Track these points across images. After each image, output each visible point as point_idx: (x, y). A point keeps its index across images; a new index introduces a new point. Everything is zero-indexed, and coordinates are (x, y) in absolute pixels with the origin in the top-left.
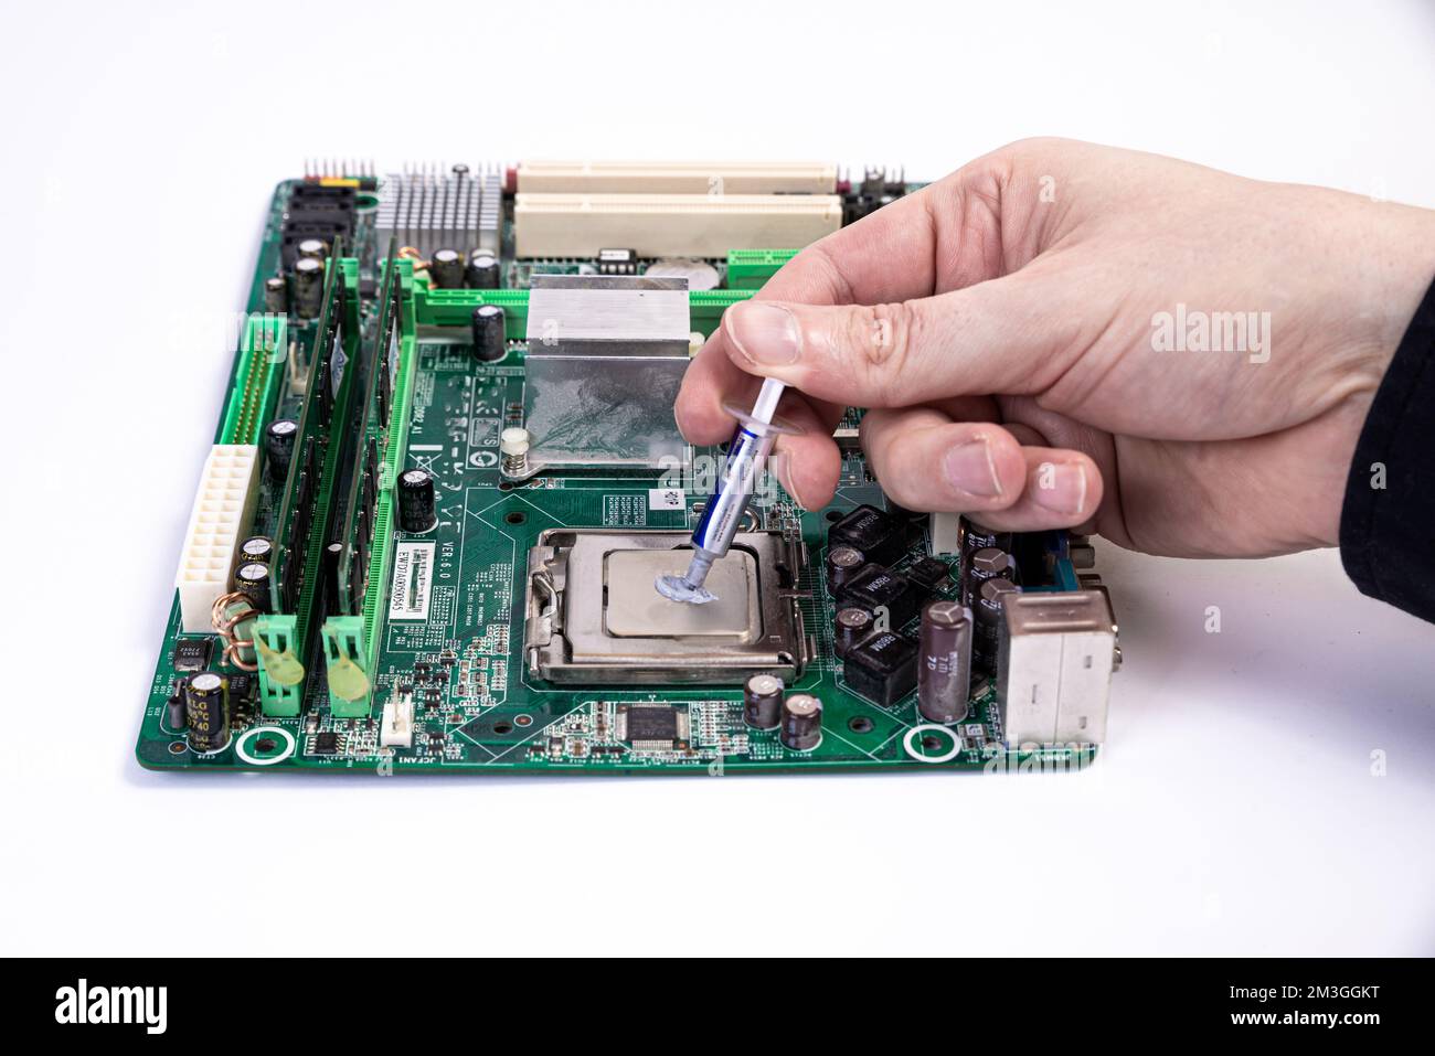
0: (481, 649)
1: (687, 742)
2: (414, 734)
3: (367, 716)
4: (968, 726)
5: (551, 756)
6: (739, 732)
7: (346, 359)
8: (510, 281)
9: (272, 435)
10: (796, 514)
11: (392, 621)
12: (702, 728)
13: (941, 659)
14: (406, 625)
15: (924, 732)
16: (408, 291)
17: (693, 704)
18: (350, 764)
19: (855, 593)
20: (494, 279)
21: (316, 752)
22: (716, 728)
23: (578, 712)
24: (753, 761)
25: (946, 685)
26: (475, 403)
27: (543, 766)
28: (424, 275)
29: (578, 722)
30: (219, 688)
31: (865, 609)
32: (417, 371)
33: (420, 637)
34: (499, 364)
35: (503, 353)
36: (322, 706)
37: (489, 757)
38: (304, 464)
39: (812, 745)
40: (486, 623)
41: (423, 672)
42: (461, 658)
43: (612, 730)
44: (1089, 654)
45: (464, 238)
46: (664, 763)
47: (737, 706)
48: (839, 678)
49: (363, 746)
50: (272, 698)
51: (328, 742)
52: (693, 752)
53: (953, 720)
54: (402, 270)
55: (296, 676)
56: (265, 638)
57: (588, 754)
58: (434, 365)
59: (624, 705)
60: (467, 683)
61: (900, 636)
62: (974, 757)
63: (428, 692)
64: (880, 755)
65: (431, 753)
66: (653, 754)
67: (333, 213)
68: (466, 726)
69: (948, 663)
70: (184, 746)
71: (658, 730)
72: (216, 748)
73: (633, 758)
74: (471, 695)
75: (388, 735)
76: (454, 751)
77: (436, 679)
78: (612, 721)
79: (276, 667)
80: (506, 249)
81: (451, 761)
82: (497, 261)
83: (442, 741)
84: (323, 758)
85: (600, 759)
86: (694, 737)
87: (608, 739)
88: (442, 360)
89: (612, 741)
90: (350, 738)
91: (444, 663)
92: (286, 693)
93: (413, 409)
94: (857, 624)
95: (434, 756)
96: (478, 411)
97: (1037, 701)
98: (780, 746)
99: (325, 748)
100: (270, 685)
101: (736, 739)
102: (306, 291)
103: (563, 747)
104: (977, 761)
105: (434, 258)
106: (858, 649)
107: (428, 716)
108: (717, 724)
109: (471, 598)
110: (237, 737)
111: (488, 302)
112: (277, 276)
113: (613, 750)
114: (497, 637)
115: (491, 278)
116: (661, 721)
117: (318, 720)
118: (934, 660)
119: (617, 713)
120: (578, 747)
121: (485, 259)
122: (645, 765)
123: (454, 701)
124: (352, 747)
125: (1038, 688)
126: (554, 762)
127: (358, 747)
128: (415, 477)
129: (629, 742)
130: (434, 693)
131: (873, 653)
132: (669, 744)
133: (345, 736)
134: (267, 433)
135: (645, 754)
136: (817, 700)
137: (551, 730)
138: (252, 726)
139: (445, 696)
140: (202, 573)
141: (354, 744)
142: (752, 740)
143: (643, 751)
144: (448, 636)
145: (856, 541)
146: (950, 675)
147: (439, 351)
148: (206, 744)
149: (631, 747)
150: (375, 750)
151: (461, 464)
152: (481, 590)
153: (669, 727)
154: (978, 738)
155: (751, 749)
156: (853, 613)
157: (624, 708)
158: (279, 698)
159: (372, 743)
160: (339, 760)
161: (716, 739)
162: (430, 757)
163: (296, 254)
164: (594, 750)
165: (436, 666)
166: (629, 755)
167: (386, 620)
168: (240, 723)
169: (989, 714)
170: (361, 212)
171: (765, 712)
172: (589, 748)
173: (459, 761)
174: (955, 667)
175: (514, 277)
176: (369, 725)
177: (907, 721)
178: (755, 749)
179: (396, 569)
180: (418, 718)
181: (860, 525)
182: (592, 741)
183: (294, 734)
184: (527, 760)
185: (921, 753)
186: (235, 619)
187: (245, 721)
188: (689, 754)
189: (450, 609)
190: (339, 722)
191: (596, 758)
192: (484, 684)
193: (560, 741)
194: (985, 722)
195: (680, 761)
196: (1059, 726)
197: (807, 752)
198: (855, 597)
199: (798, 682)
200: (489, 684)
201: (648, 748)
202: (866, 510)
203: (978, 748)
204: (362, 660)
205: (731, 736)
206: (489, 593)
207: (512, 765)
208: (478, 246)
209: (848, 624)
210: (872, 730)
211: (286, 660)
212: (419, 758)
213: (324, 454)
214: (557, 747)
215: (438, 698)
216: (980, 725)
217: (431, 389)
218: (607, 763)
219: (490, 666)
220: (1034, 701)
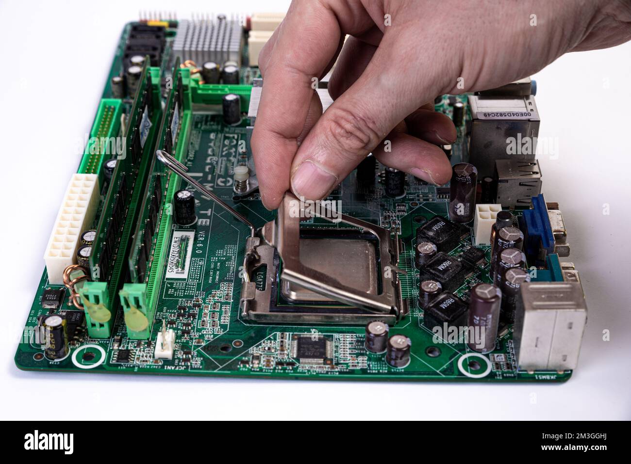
0: (216, 298)
1: (331, 360)
2: (174, 351)
3: (148, 339)
4: (496, 355)
5: (252, 367)
6: (362, 355)
7: (151, 124)
8: (245, 79)
9: (107, 168)
10: (398, 218)
11: (167, 279)
12: (341, 351)
13: (482, 318)
14: (175, 282)
15: (470, 358)
16: (186, 87)
17: (336, 335)
18: (136, 368)
19: (431, 271)
20: (235, 79)
21: (117, 361)
22: (349, 351)
23: (270, 339)
24: (370, 374)
26: (223, 148)
27: (247, 373)
28: (197, 76)
29: (269, 345)
30: (60, 325)
31: (437, 281)
32: (192, 130)
33: (182, 289)
34: (237, 126)
35: (238, 120)
36: (123, 332)
37: (216, 367)
38: (118, 190)
39: (405, 364)
40: (220, 281)
41: (182, 311)
42: (205, 303)
43: (289, 351)
44: (571, 321)
45: (221, 56)
46: (318, 374)
47: (361, 337)
48: (421, 320)
49: (145, 359)
50: (94, 328)
51: (125, 355)
52: (335, 367)
53: (487, 351)
54: (183, 74)
55: (107, 317)
56: (87, 297)
57: (274, 366)
58: (201, 125)
59: (296, 335)
60: (208, 319)
61: (457, 299)
62: (499, 375)
63: (185, 325)
64: (444, 372)
65: (183, 364)
66: (312, 367)
67: (151, 40)
68: (205, 347)
69: (486, 321)
70: (42, 356)
71: (315, 352)
72: (60, 358)
73: (300, 369)
74: (209, 327)
75: (159, 352)
76: (197, 362)
77: (189, 316)
78: (289, 344)
79: (95, 312)
80: (244, 61)
81: (195, 369)
82: (237, 69)
83: (190, 356)
84: (121, 365)
85: (281, 370)
86: (336, 357)
87: (286, 357)
88: (206, 124)
89: (288, 358)
90: (137, 353)
91: (195, 306)
92: (102, 325)
93: (188, 152)
94: (432, 290)
95: (185, 365)
96: (224, 154)
97: (538, 346)
98: (385, 364)
99: (122, 359)
100: (92, 321)
101: (360, 359)
102: (133, 84)
103: (260, 361)
104: (501, 378)
105: (203, 67)
106: (433, 307)
107: (183, 340)
108: (349, 349)
109: (212, 266)
110: (73, 350)
111: (232, 92)
112: (119, 76)
113: (289, 364)
114: (225, 290)
115: (235, 78)
116: (317, 347)
117: (120, 341)
118: (478, 318)
119: (292, 340)
120: (268, 361)
121: (231, 68)
122: (307, 374)
123: (199, 330)
124: (138, 359)
125: (539, 340)
126: (254, 371)
127: (141, 359)
128: (184, 195)
129: (298, 359)
130: (188, 325)
131: (441, 310)
132: (321, 361)
133: (135, 351)
134: (105, 167)
135: (307, 367)
136: (408, 339)
137: (254, 350)
138: (82, 344)
139: (194, 327)
140: (59, 252)
141: (140, 356)
142: (370, 359)
143: (306, 365)
144: (198, 289)
145: (432, 238)
146: (487, 327)
147: (204, 119)
148: (54, 355)
149: (299, 363)
150: (151, 361)
151: (212, 185)
152: (219, 261)
153: (322, 350)
154: (502, 363)
155: (369, 365)
156: (430, 283)
157: (296, 337)
158: (97, 328)
159: (150, 357)
160: (130, 367)
161: (349, 358)
162: (182, 366)
163: (129, 64)
164: (278, 364)
165: (190, 308)
166: (298, 367)
167: (164, 278)
168: (76, 342)
169: (508, 347)
170: (169, 39)
171: (378, 344)
172: (275, 363)
173: (199, 369)
174: (490, 323)
175: (248, 77)
176: (149, 344)
177: (460, 351)
178: (371, 366)
179: (172, 247)
180: (177, 341)
181: (435, 228)
182: (277, 358)
183: (106, 349)
184: (238, 369)
185: (467, 371)
186: (74, 281)
187: (78, 340)
188: (333, 368)
189: (200, 272)
190: (132, 342)
191: (278, 369)
192: (216, 320)
193: (258, 358)
194: (506, 352)
195: (327, 372)
196: (550, 360)
197: (401, 368)
198: (431, 273)
199: (397, 323)
200: (220, 320)
201: (309, 363)
202: (438, 218)
203: (501, 369)
204: (144, 309)
205: (357, 357)
206: (223, 263)
207: (229, 372)
208: (228, 60)
209: (426, 290)
210: (439, 355)
211: (100, 309)
212: (176, 366)
213: (135, 179)
214: (256, 362)
215: (190, 328)
216: (503, 355)
217: (199, 140)
218: (284, 372)
219: (221, 309)
220: (536, 346)
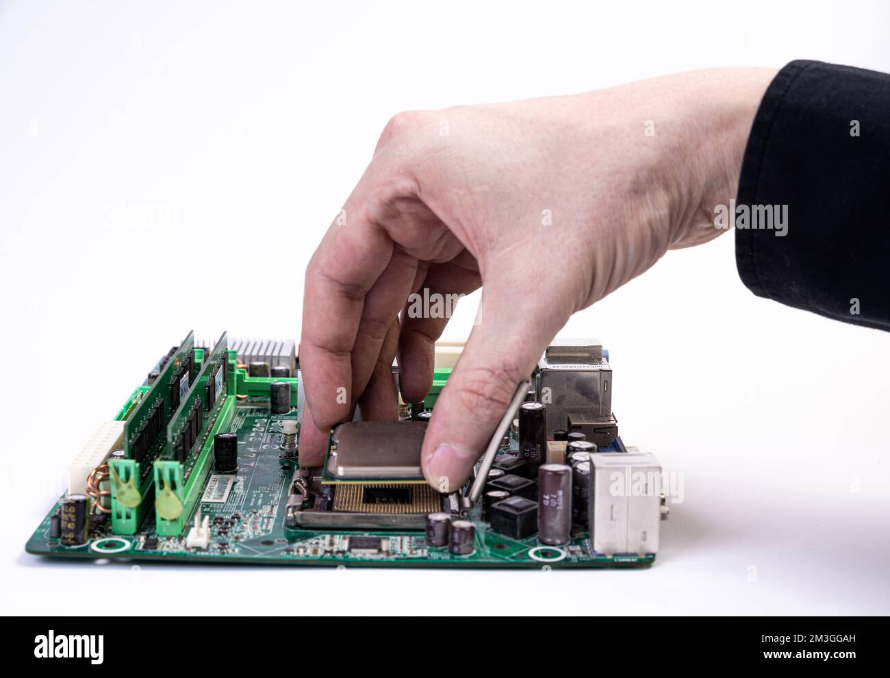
0: (258, 514)
1: (387, 551)
2: (209, 543)
3: (179, 535)
4: (570, 547)
5: (297, 555)
6: (422, 548)
11: (203, 502)
12: (398, 547)
13: (552, 496)
14: (212, 504)
15: (541, 550)
17: (392, 538)
18: (165, 554)
21: (144, 548)
22: (407, 547)
23: (317, 538)
24: (430, 560)
25: (555, 516)
27: (292, 559)
29: (316, 542)
31: (504, 490)
33: (219, 509)
34: (285, 416)
35: (288, 410)
37: (257, 554)
39: (470, 552)
40: (263, 504)
41: (219, 520)
42: (245, 517)
43: (339, 545)
45: (271, 359)
46: (372, 560)
47: (421, 539)
49: (175, 547)
50: (119, 520)
51: (152, 542)
52: (391, 555)
53: (561, 544)
55: (135, 502)
56: (117, 470)
57: (322, 554)
58: (246, 414)
59: (347, 536)
60: (247, 526)
62: (574, 561)
63: (221, 528)
64: (513, 558)
65: (219, 550)
66: (364, 556)
68: (244, 542)
69: (556, 499)
70: (57, 544)
71: (369, 545)
72: (78, 545)
73: (352, 557)
74: (249, 530)
75: (192, 540)
76: (235, 550)
77: (227, 524)
78: (339, 542)
79: (123, 494)
81: (231, 555)
82: (289, 368)
83: (227, 546)
84: (147, 551)
85: (330, 557)
86: (392, 550)
87: (336, 549)
89: (339, 549)
90: (167, 544)
91: (234, 518)
92: (128, 516)
95: (221, 552)
96: (270, 431)
97: (614, 517)
98: (448, 552)
99: (150, 546)
100: (118, 510)
101: (420, 551)
103: (306, 551)
104: (576, 561)
106: (500, 504)
107: (219, 537)
108: (407, 545)
109: (254, 496)
110: (93, 540)
113: (339, 553)
114: (268, 510)
115: (284, 374)
116: (371, 542)
117: (147, 536)
118: (548, 497)
119: (343, 539)
120: (316, 551)
121: (281, 367)
122: (359, 560)
123: (237, 532)
125: (614, 509)
126: (299, 557)
127: (171, 547)
129: (349, 550)
130: (225, 529)
131: (509, 505)
132: (375, 551)
133: (164, 542)
135: (359, 555)
137: (299, 544)
138: (103, 538)
139: (232, 530)
141: (169, 546)
142: (430, 550)
144: (238, 508)
146: (558, 508)
148: (72, 540)
149: (351, 552)
150: (182, 548)
152: (262, 493)
153: (376, 545)
155: (429, 555)
157: (347, 538)
158: (123, 520)
159: (181, 546)
160: (158, 552)
161: (406, 551)
162: (218, 552)
164: (327, 552)
165: (228, 519)
166: (349, 555)
167: (199, 501)
168: (96, 536)
171: (439, 532)
172: (323, 551)
173: (237, 554)
174: (561, 503)
176: (180, 538)
177: (529, 543)
178: (432, 555)
179: (209, 484)
180: (213, 537)
182: (325, 549)
183: (130, 541)
184: (282, 556)
185: (540, 557)
187: (99, 535)
188: (388, 556)
189: (241, 499)
190: (161, 538)
191: (327, 557)
192: (258, 527)
193: (304, 547)
194: (582, 546)
195: (382, 560)
196: (629, 539)
197: (466, 556)
200: (261, 527)
201: (362, 553)
203: (576, 554)
205: (416, 550)
206: (266, 494)
207: (271, 557)
208: (278, 363)
210: (508, 548)
211: (130, 487)
212: (211, 552)
214: (302, 551)
215: (227, 530)
216: (578, 546)
217: (243, 423)
218: (334, 558)
219: (263, 520)
220: (612, 519)
